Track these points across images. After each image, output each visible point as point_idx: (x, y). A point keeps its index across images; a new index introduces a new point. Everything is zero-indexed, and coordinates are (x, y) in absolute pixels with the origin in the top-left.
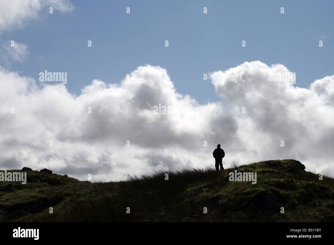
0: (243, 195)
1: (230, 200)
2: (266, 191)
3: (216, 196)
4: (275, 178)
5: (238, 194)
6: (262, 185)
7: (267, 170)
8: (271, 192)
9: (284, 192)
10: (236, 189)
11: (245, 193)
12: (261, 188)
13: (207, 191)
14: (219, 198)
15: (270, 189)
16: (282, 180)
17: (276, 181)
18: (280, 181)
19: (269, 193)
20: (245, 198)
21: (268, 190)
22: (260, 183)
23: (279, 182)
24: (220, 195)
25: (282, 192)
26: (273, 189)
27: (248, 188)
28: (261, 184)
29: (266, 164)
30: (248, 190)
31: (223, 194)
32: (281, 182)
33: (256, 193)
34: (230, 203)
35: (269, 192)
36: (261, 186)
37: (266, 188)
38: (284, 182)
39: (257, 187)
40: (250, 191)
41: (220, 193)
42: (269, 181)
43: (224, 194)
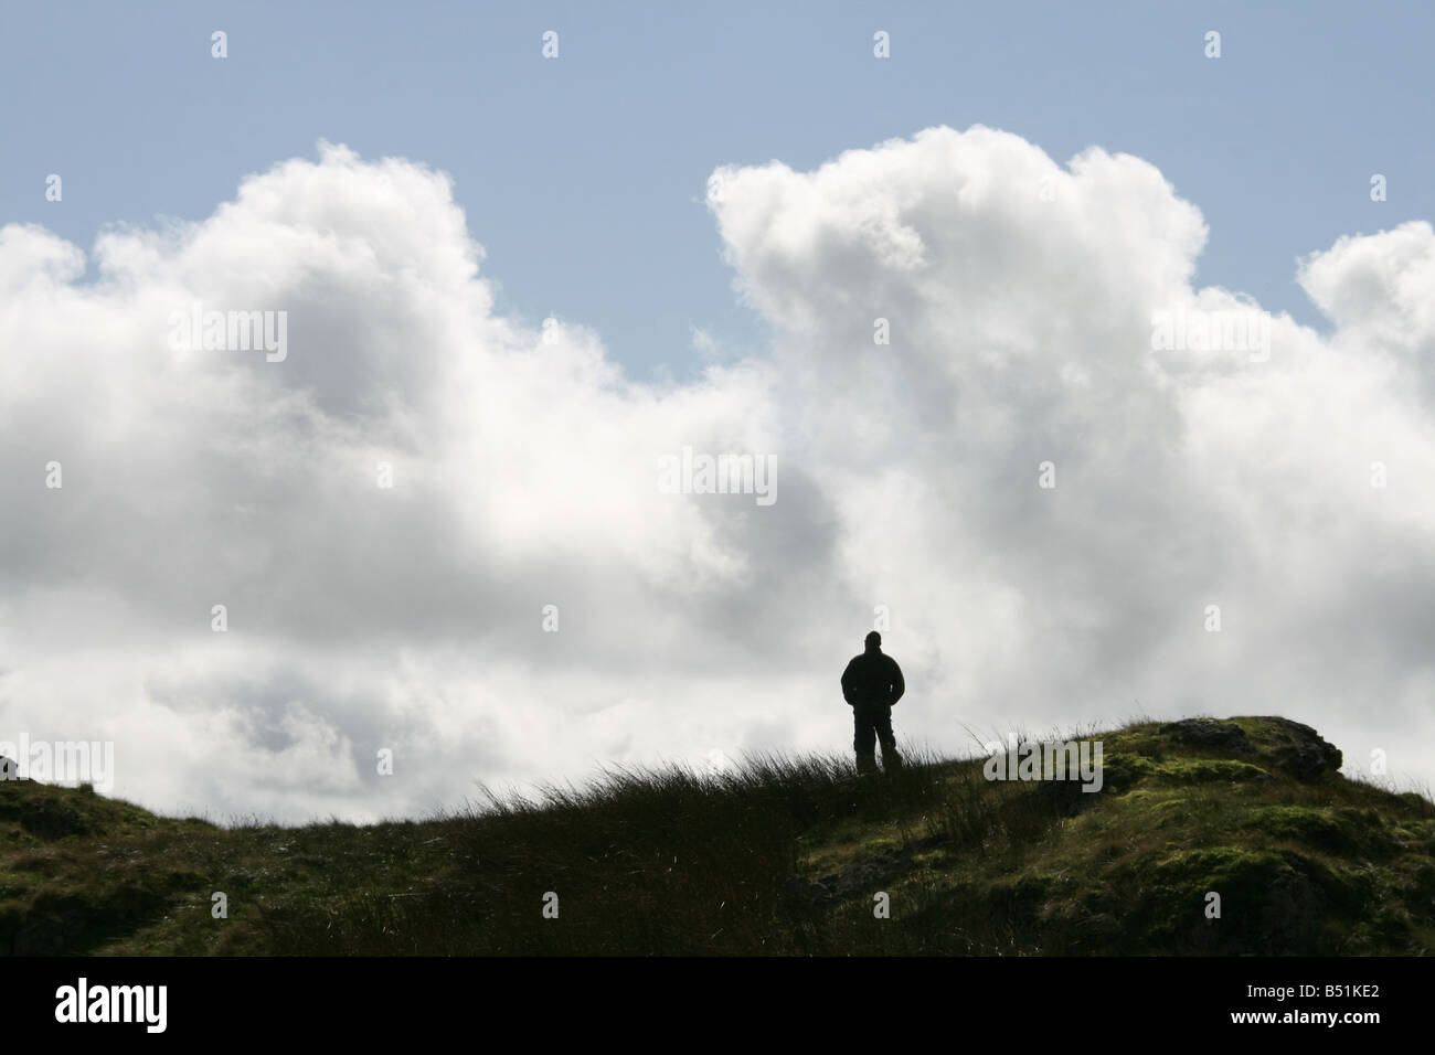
0: (1155, 882)
1: (1093, 903)
2: (1270, 863)
3: (1019, 883)
4: (1288, 801)
5: (1126, 875)
6: (1238, 834)
7: (1218, 766)
8: (1290, 868)
9: (1346, 868)
10: (1114, 852)
11: (1164, 871)
12: (1237, 849)
13: (937, 865)
14: (1034, 892)
15: (1283, 853)
16: (1326, 814)
17: (1302, 818)
18: (1319, 818)
19: (1284, 871)
20: (1170, 892)
21: (1277, 857)
22: (1228, 827)
23: (1315, 821)
24: (1036, 880)
25: (1336, 867)
26: (1296, 856)
27: (1171, 848)
28: (1234, 830)
29: (1174, 739)
30: (1178, 856)
31: (1050, 875)
32: (1323, 820)
33: (1220, 872)
34: (1094, 917)
35: (1281, 868)
36: (1235, 841)
37: (1261, 849)
38: (1340, 823)
39: (1219, 843)
40: (1188, 862)
41: (1036, 870)
42: (1266, 817)
43: (1058, 876)
